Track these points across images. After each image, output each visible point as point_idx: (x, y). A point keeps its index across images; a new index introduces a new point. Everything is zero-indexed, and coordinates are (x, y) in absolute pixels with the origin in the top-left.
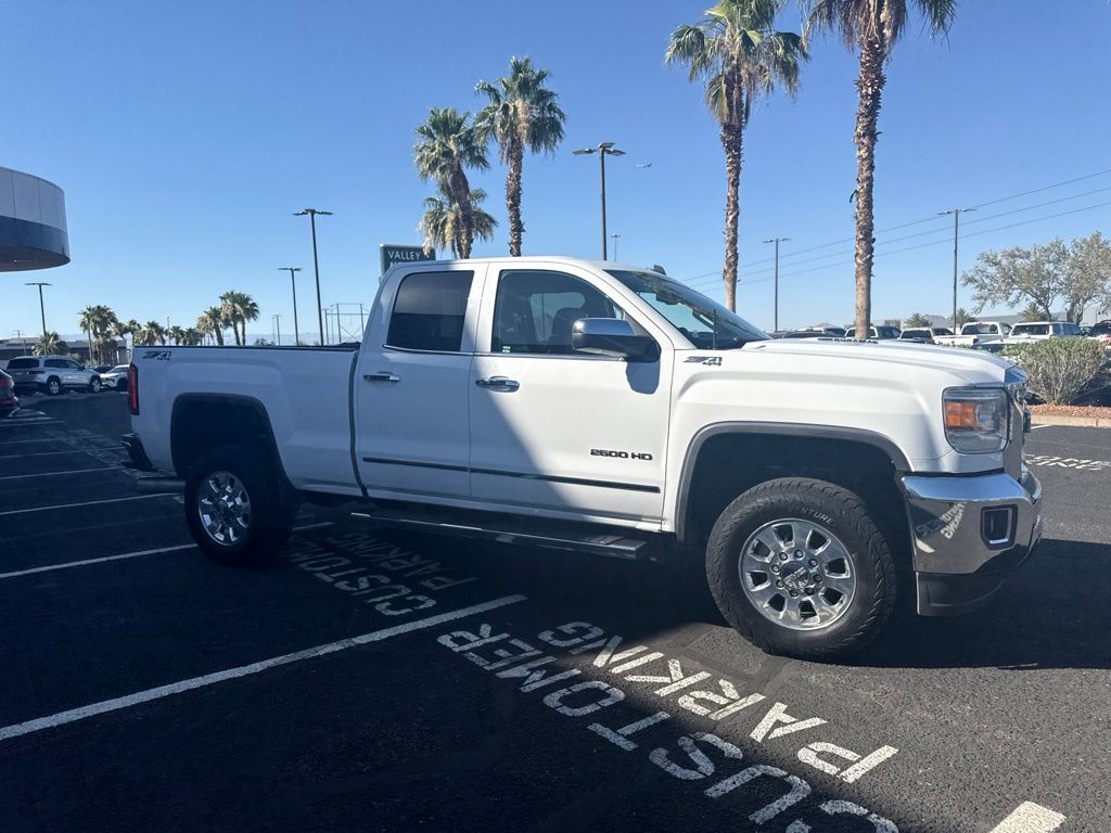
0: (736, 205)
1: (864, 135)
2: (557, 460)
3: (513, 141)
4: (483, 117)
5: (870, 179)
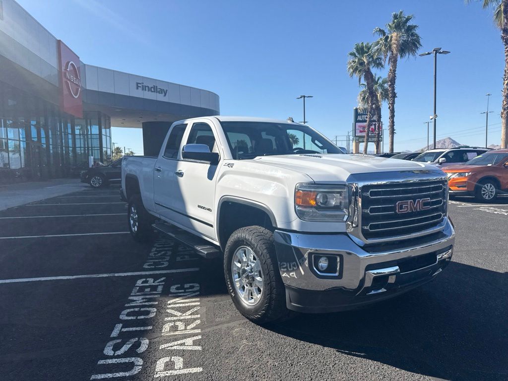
2: (191, 209)
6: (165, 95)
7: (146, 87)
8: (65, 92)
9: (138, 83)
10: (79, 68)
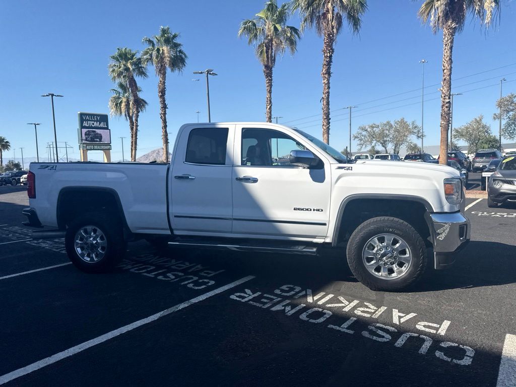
0: (271, 102)
1: (326, 74)
2: (277, 213)
3: (162, 66)
4: (146, 53)
5: (328, 92)
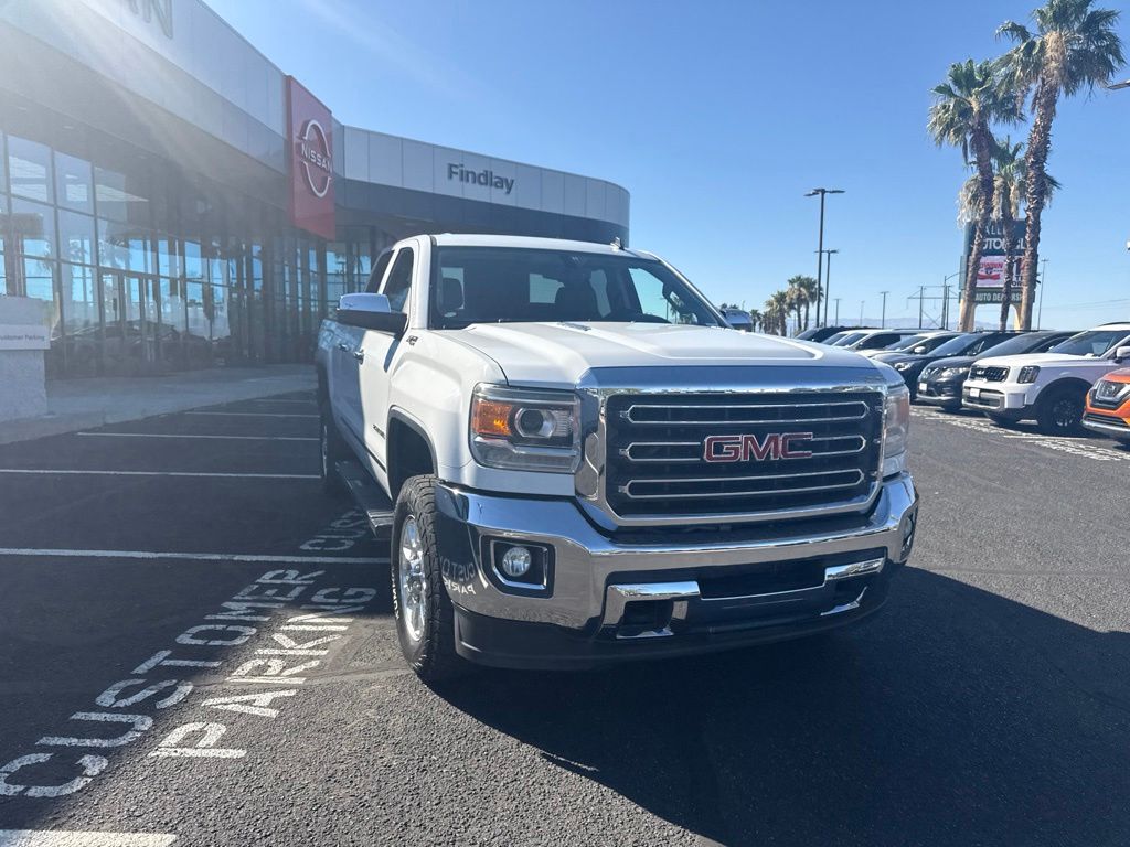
2: (368, 432)
6: (508, 193)
7: (468, 173)
8: (299, 186)
9: (451, 166)
10: (329, 136)
